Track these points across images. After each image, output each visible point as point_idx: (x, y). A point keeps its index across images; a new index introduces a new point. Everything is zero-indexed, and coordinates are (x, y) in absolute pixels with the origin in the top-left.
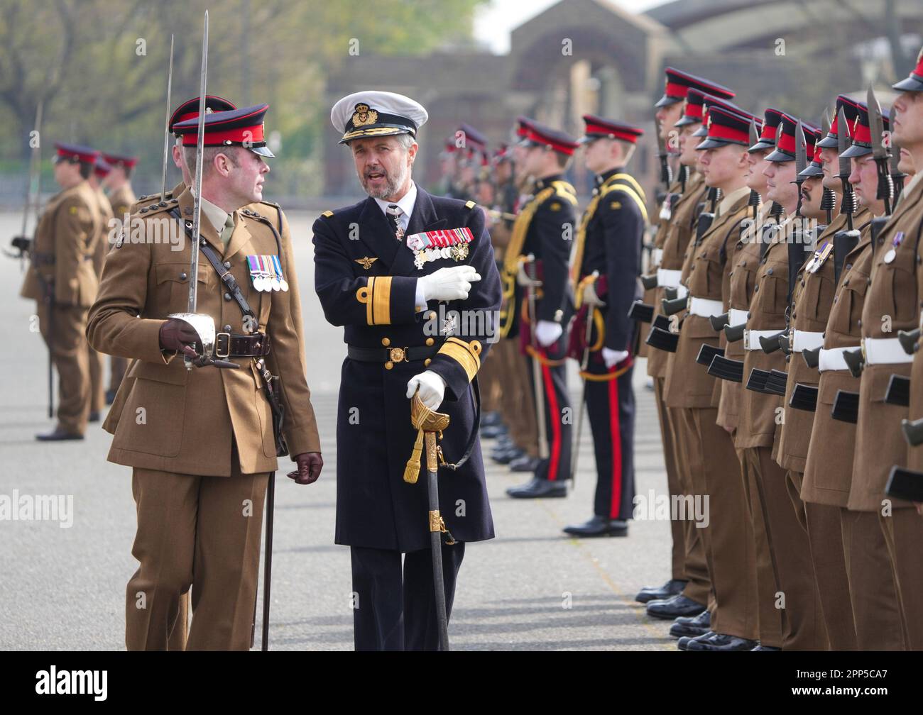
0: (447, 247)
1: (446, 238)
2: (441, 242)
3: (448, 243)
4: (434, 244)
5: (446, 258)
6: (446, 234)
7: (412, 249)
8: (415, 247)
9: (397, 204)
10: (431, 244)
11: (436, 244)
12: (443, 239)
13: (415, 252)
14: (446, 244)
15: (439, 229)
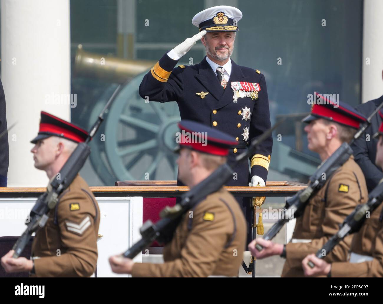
0: (249, 92)
1: (249, 87)
2: (247, 88)
3: (250, 90)
4: (243, 89)
5: (248, 97)
6: (249, 85)
7: (233, 89)
8: (235, 88)
9: (223, 67)
10: (242, 88)
11: (244, 89)
12: (247, 87)
13: (234, 91)
14: (249, 90)
15: (246, 81)
